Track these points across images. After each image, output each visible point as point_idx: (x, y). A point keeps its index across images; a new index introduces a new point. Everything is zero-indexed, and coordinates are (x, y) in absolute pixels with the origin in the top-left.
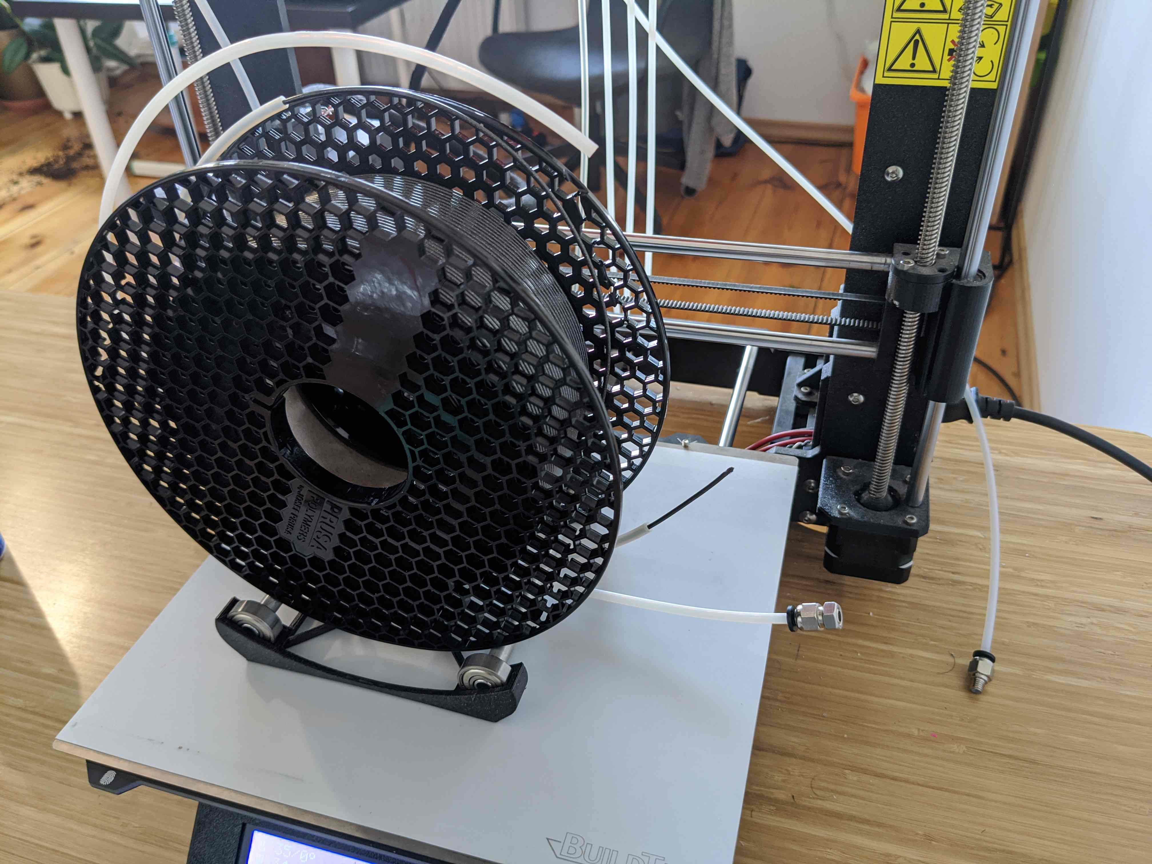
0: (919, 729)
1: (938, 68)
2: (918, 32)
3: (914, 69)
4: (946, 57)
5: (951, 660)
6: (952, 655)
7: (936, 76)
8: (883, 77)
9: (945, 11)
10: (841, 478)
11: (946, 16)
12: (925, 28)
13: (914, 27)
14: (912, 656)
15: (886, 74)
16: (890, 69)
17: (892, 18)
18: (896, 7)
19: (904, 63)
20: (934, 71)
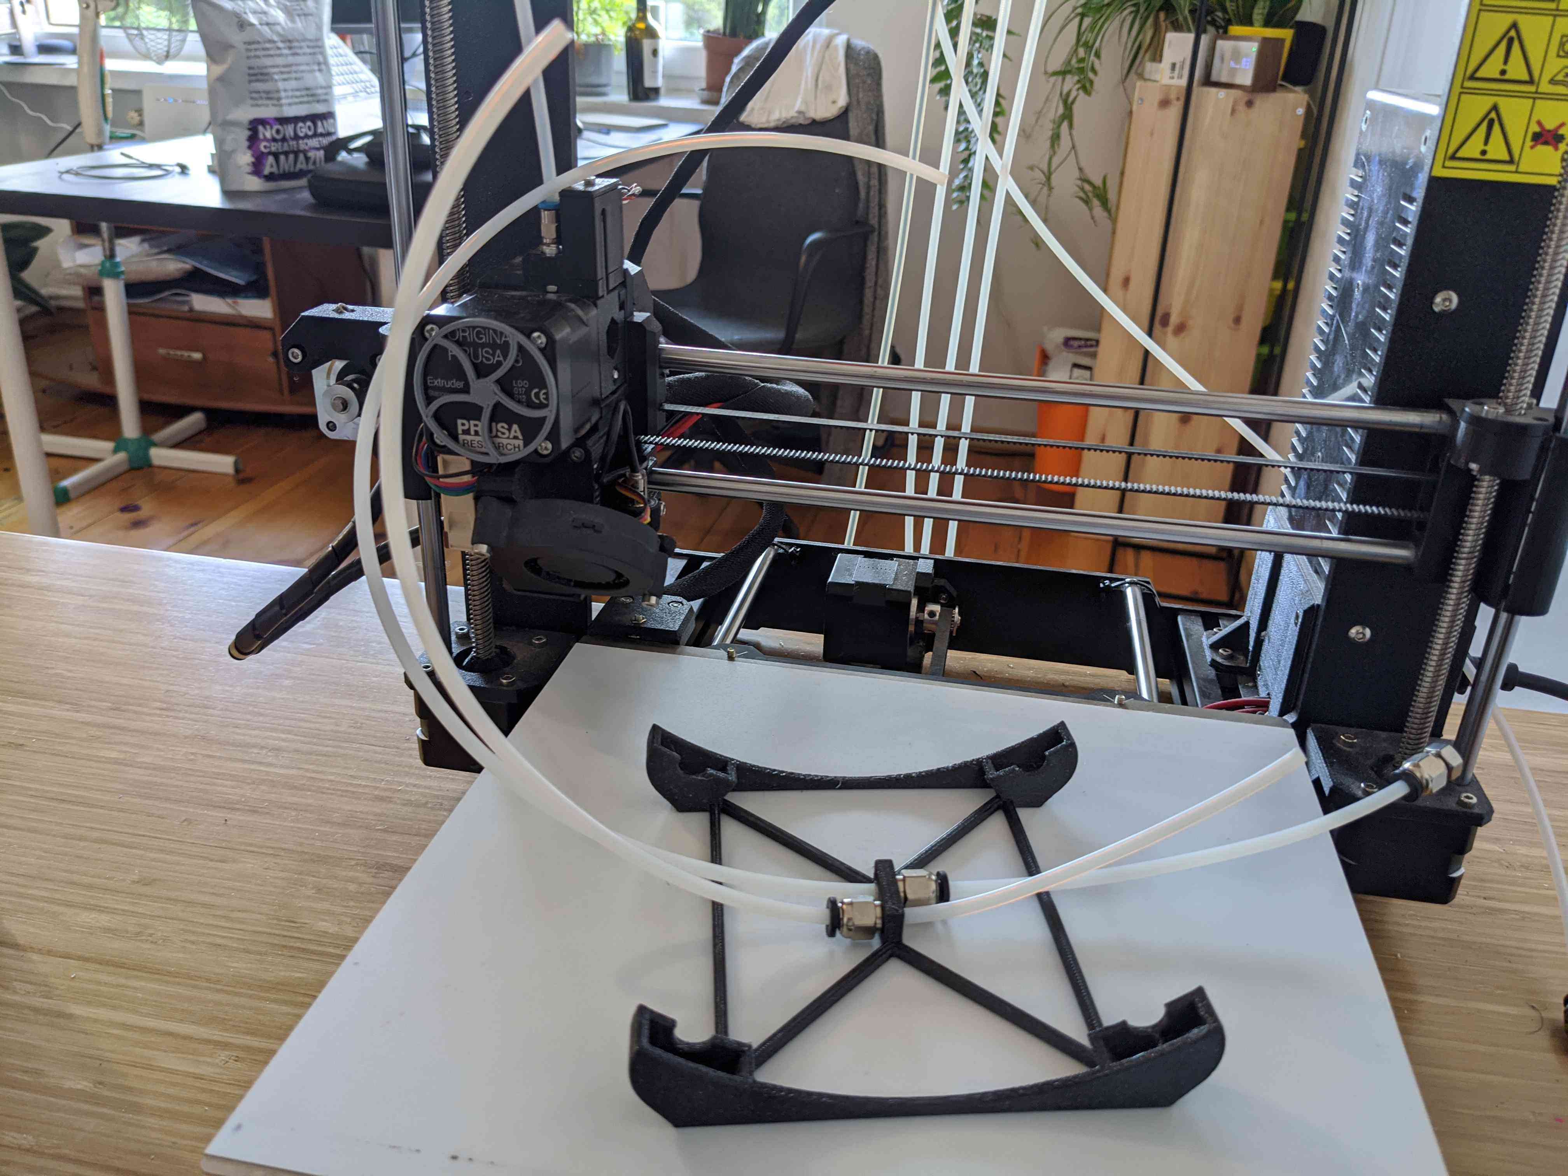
0: (1534, 1113)
1: (1516, 157)
2: (1495, 108)
3: (1487, 157)
4: (1529, 143)
5: (1533, 1013)
6: (1533, 1007)
7: (1512, 168)
8: (1444, 167)
9: (1531, 82)
10: (1345, 751)
11: (1532, 89)
12: (1504, 104)
13: (1488, 102)
14: (1479, 1011)
15: (1448, 164)
16: (1453, 157)
17: (1462, 87)
18: (1469, 73)
19: (1473, 149)
20: (1511, 161)
